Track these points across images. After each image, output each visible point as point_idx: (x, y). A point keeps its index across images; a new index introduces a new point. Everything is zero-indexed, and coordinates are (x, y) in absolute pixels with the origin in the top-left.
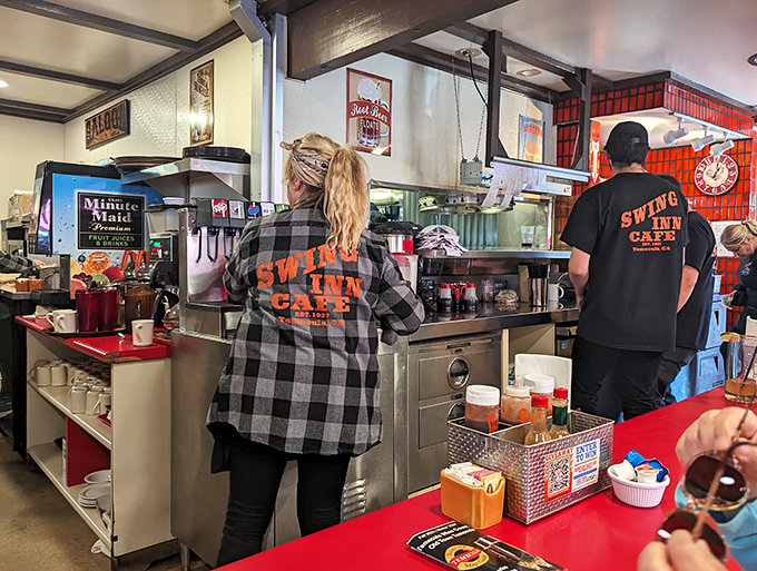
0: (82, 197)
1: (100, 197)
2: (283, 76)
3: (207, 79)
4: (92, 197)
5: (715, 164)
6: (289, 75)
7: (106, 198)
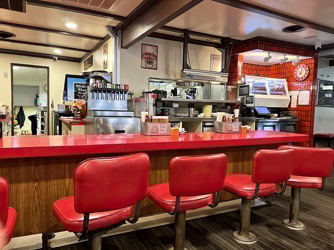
0: (75, 84)
1: (80, 84)
2: (120, 48)
3: (106, 49)
4: (78, 84)
5: (301, 68)
6: (122, 48)
7: (82, 84)
